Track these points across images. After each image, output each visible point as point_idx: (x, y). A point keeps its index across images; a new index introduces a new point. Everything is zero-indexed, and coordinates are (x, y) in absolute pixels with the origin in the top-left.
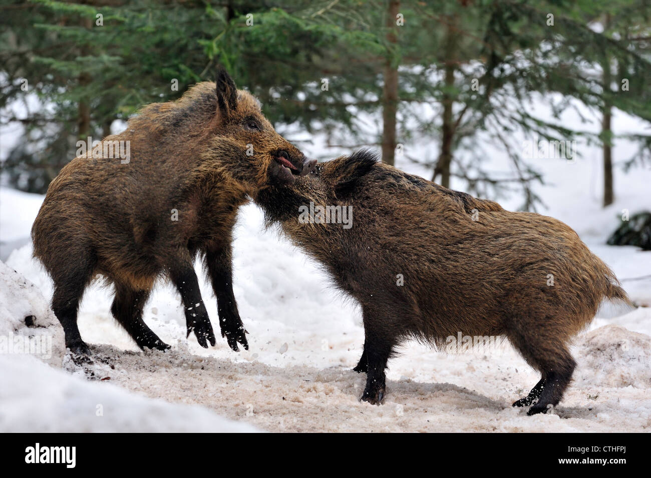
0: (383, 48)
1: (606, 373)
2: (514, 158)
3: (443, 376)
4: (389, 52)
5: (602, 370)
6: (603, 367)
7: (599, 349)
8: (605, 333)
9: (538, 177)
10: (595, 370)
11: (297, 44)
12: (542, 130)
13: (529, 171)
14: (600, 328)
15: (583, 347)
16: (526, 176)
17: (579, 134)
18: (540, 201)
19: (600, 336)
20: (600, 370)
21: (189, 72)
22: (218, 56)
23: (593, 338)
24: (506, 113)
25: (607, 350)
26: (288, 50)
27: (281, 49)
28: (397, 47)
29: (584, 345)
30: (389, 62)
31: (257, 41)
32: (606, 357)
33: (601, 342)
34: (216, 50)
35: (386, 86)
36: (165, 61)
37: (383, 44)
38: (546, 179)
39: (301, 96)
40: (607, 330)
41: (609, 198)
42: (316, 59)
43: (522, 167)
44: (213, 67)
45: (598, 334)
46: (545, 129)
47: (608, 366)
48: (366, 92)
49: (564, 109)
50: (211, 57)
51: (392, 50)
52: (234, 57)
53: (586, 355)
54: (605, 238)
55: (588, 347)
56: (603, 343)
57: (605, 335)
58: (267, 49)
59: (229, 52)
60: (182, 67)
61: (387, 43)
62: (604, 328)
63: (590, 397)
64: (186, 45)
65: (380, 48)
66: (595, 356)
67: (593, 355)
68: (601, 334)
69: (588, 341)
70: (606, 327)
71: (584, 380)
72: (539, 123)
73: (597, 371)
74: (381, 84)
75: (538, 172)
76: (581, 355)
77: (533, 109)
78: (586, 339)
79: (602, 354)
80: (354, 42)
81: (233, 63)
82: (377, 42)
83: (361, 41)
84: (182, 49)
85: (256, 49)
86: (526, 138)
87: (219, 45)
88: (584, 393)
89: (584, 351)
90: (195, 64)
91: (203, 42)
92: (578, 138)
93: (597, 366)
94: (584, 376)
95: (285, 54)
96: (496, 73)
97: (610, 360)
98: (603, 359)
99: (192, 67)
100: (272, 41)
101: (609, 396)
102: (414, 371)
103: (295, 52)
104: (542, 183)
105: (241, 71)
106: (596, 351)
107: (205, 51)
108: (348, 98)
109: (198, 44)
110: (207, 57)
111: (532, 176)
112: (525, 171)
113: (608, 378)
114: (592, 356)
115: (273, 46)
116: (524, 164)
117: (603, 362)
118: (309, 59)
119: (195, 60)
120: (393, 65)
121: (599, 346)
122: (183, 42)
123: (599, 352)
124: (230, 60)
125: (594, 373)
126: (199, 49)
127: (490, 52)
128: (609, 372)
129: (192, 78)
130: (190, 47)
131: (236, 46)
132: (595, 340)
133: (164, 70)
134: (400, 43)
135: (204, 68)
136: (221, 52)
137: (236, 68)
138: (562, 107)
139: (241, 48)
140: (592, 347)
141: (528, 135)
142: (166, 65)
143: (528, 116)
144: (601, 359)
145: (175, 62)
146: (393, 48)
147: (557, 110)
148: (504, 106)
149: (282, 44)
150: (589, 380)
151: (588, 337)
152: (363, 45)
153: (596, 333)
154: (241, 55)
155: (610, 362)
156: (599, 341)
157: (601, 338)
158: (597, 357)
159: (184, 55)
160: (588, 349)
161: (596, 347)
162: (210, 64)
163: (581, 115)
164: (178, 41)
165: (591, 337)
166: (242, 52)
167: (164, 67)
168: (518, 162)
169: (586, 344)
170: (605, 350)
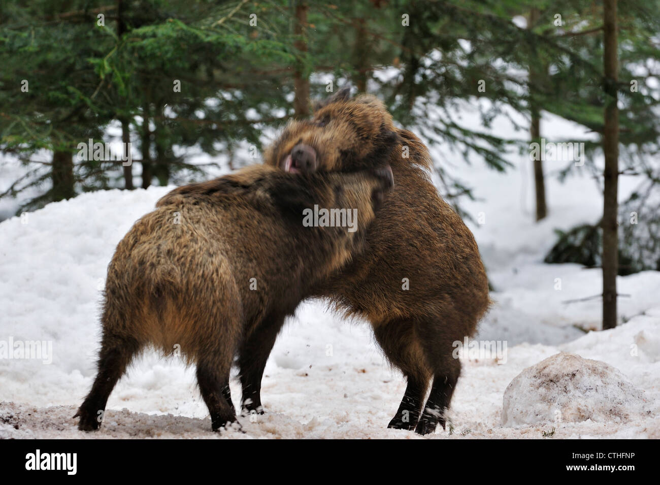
0: (293, 58)
1: (561, 407)
2: (439, 173)
3: (380, 418)
4: (299, 61)
5: (556, 404)
6: (557, 401)
7: (551, 381)
8: (558, 362)
9: (467, 192)
10: (549, 404)
11: (195, 57)
12: (469, 140)
13: (457, 186)
14: (552, 357)
15: (534, 379)
16: (453, 191)
17: (510, 142)
18: (471, 219)
19: (552, 366)
20: (554, 404)
21: (78, 94)
22: (110, 75)
23: (544, 368)
24: (430, 123)
25: (561, 381)
26: (187, 65)
27: (178, 63)
28: (308, 55)
29: (535, 377)
30: (299, 74)
31: (153, 56)
32: (560, 389)
33: (554, 373)
34: (108, 68)
35: (296, 100)
36: (51, 83)
37: (293, 54)
38: (475, 193)
39: (201, 114)
40: (560, 359)
41: (542, 211)
42: (217, 73)
43: (448, 181)
44: (105, 87)
45: (550, 364)
46: (472, 138)
47: (562, 398)
48: (271, 107)
49: (495, 116)
50: (103, 77)
51: (303, 60)
52: (127, 75)
53: (538, 388)
54: (542, 256)
55: (539, 378)
56: (556, 374)
57: (558, 364)
58: (163, 64)
59: (122, 70)
60: (71, 89)
61: (297, 52)
62: (556, 357)
63: (545, 433)
64: (74, 64)
65: (289, 57)
66: (548, 389)
67: (545, 387)
68: (553, 364)
69: (540, 372)
70: (558, 355)
71: (537, 415)
72: (466, 132)
73: (550, 405)
74: (290, 97)
75: (468, 187)
76: (532, 388)
77: (460, 118)
78: (537, 370)
79: (555, 385)
80: (260, 52)
81: (126, 81)
82: (285, 51)
83: (267, 51)
84: (70, 69)
85: (152, 66)
86: (451, 149)
87: (111, 63)
88: (538, 430)
89: (535, 383)
90: (84, 85)
91: (92, 61)
92: (508, 147)
93: (551, 400)
94: (537, 411)
95: (183, 69)
96: (418, 79)
97: (565, 392)
98: (557, 391)
99: (81, 88)
100: (169, 55)
101: (566, 432)
102: (348, 414)
103: (194, 67)
104: (472, 198)
105: (136, 90)
106: (549, 383)
107: (96, 70)
108: (252, 114)
109: (88, 63)
110: (98, 76)
111: (460, 191)
112: (452, 186)
113: (563, 412)
114: (544, 389)
115: (170, 60)
116: (451, 178)
117: (557, 395)
118: (210, 74)
119: (84, 81)
120: (304, 75)
121: (552, 376)
122: (72, 61)
123: (552, 383)
124: (124, 78)
125: (548, 407)
126: (89, 68)
127: (408, 56)
128: (564, 406)
129: (82, 101)
130: (78, 67)
131: (130, 63)
132: (546, 371)
133: (51, 94)
134: (310, 50)
135: (95, 89)
136: (113, 71)
137: (130, 87)
138: (492, 114)
139: (135, 64)
140: (543, 379)
141: (453, 146)
142: (52, 87)
143: (454, 125)
144: (555, 391)
145: (63, 84)
146: (304, 57)
147: (487, 118)
148: (426, 115)
149: (180, 59)
150: (542, 415)
151: (539, 368)
152: (270, 55)
153: (548, 363)
154: (135, 73)
155: (565, 394)
156: (551, 371)
157: (554, 368)
158: (550, 389)
159: (71, 76)
160: (539, 381)
161: (548, 378)
162: (101, 84)
163: (513, 122)
164: (65, 60)
165: (542, 367)
166: (136, 69)
167: (50, 90)
168: (443, 176)
169: (537, 375)
170: (558, 381)
